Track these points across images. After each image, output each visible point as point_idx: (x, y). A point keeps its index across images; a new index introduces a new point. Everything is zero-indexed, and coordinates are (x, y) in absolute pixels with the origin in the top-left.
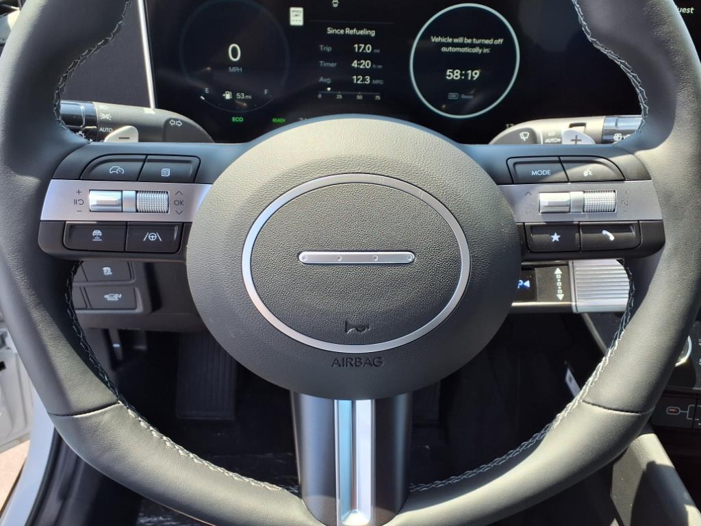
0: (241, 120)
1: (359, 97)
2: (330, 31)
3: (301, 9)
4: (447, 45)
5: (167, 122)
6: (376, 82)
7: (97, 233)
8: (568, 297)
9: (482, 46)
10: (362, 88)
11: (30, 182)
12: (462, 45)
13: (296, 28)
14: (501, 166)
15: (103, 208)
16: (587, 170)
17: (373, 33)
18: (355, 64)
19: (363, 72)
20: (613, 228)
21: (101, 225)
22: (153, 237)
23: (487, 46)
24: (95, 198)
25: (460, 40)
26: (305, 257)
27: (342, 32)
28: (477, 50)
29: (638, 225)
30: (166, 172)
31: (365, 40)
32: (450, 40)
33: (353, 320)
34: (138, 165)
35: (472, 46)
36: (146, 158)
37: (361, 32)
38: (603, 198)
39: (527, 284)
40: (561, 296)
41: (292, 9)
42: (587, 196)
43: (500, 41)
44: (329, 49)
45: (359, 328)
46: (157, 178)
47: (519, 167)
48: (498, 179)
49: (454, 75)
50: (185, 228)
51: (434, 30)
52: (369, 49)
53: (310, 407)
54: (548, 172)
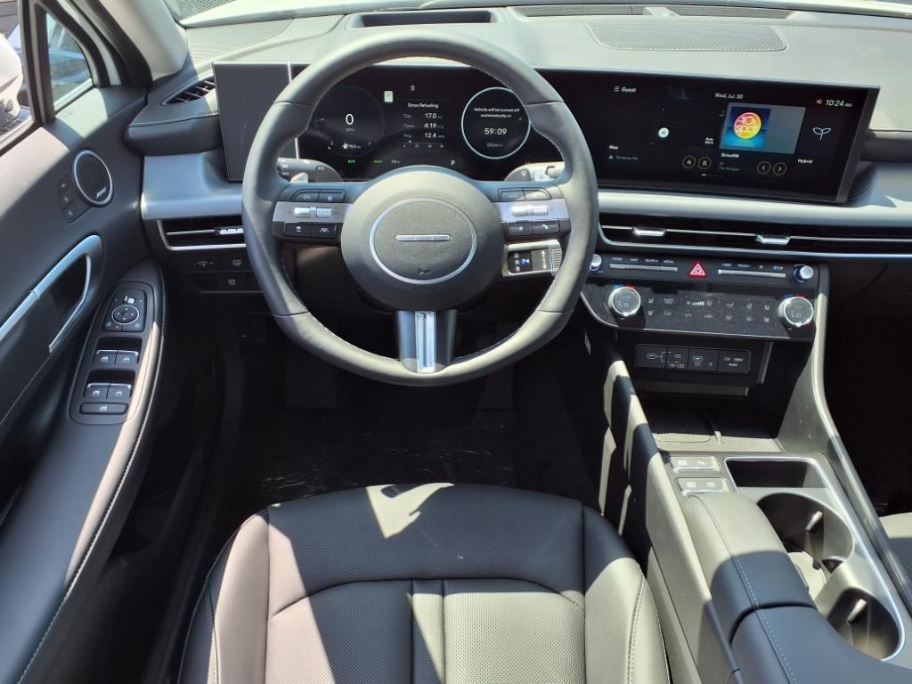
0: (354, 161)
1: (430, 146)
2: (410, 105)
3: (391, 92)
4: (485, 113)
5: (317, 168)
6: (440, 137)
7: (298, 228)
8: (548, 267)
9: (506, 113)
10: (432, 140)
11: (269, 203)
12: (494, 113)
13: (389, 104)
14: (495, 194)
15: (303, 216)
16: (535, 195)
17: (437, 106)
18: (426, 125)
19: (432, 131)
20: (547, 223)
21: (299, 224)
22: (324, 230)
23: (509, 113)
24: (298, 211)
25: (493, 110)
26: (399, 237)
27: (417, 106)
28: (504, 116)
29: (559, 222)
30: (330, 198)
31: (432, 110)
32: (486, 110)
33: (423, 267)
34: (316, 195)
35: (500, 113)
36: (320, 191)
37: (429, 106)
38: (541, 208)
39: (528, 261)
40: (545, 267)
41: (386, 92)
42: (535, 207)
43: (518, 110)
44: (410, 117)
45: (426, 271)
46: (325, 201)
47: (504, 194)
48: (492, 200)
49: (489, 131)
50: (340, 225)
51: (476, 103)
52: (435, 116)
53: (403, 317)
54: (516, 196)
